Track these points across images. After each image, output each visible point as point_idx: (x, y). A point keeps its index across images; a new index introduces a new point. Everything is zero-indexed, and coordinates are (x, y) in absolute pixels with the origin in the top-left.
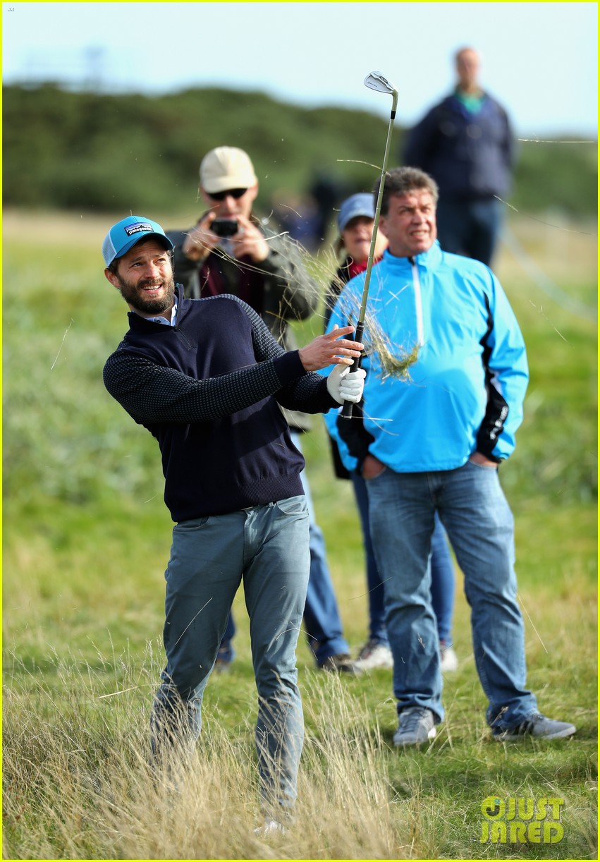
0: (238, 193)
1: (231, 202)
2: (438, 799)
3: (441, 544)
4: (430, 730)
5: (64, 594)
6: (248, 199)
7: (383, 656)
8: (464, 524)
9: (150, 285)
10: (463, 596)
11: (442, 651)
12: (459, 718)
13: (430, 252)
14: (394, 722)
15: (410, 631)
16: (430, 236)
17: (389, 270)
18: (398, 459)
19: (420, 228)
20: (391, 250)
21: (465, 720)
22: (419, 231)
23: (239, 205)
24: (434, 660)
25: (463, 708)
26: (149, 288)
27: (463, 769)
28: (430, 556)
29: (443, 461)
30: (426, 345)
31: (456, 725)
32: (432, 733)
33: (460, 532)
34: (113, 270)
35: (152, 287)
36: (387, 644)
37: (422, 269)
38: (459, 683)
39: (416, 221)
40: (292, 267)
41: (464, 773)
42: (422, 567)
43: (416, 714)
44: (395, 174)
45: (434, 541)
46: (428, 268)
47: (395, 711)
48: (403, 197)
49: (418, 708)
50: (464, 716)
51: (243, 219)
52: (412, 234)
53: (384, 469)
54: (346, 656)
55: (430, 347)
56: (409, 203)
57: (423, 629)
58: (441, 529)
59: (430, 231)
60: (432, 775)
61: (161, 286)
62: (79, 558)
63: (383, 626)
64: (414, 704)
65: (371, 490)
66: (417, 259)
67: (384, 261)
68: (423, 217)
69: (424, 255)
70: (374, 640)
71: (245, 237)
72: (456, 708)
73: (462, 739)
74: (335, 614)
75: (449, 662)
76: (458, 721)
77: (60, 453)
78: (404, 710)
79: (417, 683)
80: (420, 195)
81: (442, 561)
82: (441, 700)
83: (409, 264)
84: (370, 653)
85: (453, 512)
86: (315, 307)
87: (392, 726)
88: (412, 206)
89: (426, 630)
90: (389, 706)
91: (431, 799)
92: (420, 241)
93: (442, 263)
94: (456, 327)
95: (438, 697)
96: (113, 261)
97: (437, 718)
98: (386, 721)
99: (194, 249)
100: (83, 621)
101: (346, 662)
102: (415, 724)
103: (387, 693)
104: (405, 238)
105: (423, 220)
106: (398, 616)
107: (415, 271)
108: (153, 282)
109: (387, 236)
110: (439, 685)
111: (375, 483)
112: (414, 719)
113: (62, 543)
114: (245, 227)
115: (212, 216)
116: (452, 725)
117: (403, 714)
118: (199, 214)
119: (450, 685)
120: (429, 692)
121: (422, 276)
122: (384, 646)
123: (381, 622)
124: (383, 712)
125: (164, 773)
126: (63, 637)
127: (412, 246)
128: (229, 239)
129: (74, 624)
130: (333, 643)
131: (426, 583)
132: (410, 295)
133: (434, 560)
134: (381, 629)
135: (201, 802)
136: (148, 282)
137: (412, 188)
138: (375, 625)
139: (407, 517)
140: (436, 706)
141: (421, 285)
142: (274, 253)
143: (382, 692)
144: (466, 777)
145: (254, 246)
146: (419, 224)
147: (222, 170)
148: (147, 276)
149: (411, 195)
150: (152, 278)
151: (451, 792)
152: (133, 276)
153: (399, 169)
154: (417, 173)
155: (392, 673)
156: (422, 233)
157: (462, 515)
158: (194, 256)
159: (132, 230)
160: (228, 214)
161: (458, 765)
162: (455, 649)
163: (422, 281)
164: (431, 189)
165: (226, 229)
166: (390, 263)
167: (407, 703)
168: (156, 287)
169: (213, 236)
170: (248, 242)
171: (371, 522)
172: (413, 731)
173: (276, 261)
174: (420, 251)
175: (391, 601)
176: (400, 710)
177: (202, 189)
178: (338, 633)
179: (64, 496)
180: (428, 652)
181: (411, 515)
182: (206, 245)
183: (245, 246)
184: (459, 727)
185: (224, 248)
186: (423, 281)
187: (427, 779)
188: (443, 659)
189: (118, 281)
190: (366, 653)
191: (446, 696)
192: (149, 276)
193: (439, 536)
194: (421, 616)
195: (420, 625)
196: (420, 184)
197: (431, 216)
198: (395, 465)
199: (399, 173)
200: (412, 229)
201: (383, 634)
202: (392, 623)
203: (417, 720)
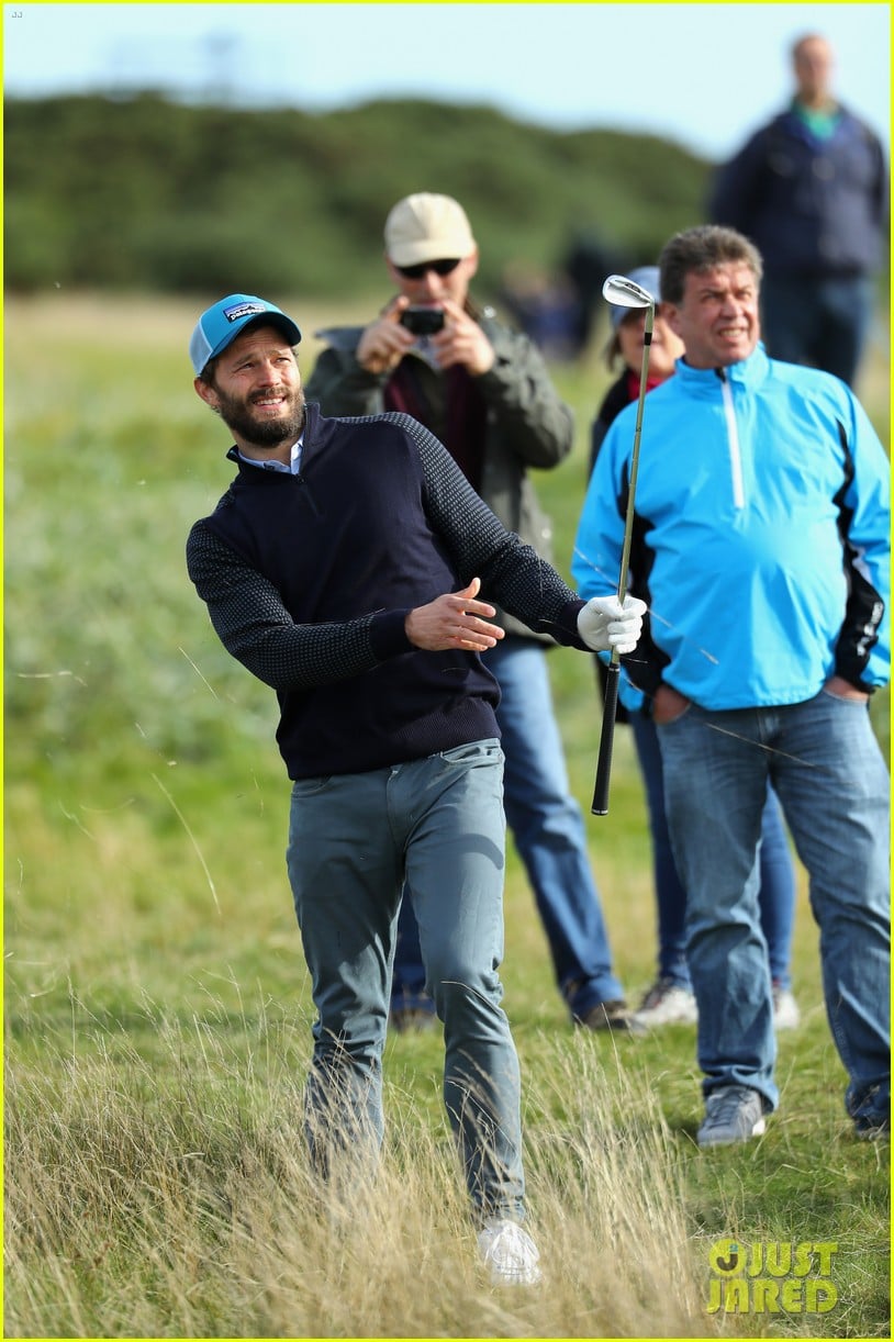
0: (445, 267)
1: (434, 281)
2: (768, 1233)
3: (774, 826)
4: (756, 1121)
5: (173, 905)
6: (461, 276)
7: (682, 1005)
8: (812, 793)
9: (268, 398)
10: (809, 908)
11: (775, 997)
12: (801, 1104)
13: (750, 360)
14: (697, 1110)
15: (725, 965)
16: (749, 337)
17: (684, 390)
18: (707, 689)
19: (733, 324)
20: (689, 359)
21: (811, 1106)
22: (732, 329)
23: (447, 286)
24: (764, 1011)
25: (809, 1087)
26: (266, 402)
27: (808, 1184)
28: (759, 846)
29: (781, 691)
30: (748, 506)
31: (797, 1115)
32: (760, 1128)
33: (806, 805)
34: (207, 379)
35: (270, 402)
36: (689, 987)
37: (738, 387)
38: (801, 1048)
39: (727, 313)
40: (532, 383)
41: (810, 1191)
42: (746, 863)
43: (734, 1097)
44: (693, 238)
45: (765, 822)
46: (747, 386)
47: (699, 1093)
48: (706, 275)
49: (737, 1088)
50: (810, 1101)
51: (453, 308)
52: (720, 333)
53: (688, 707)
54: (620, 1004)
55: (754, 508)
56: (716, 285)
57: (747, 961)
58: (774, 803)
59: (749, 329)
60: (759, 1195)
61: (284, 399)
62: (196, 847)
63: (683, 958)
64: (731, 1082)
65: (666, 742)
66: (730, 372)
67: (677, 377)
68: (738, 306)
69: (740, 365)
70: (667, 978)
71: (457, 335)
72: (797, 1088)
73: (807, 1137)
74: (600, 938)
75: (787, 1015)
76: (800, 1108)
77: (165, 681)
78: (714, 1090)
79: (736, 1049)
80: (734, 272)
81: (775, 853)
82: (773, 1075)
83: (716, 380)
84: (659, 1001)
85: (796, 773)
86: (567, 448)
87: (693, 1116)
88: (721, 289)
89: (750, 962)
90: (689, 1084)
91: (756, 1233)
92: (734, 345)
93: (770, 376)
94: (796, 477)
95: (769, 1071)
96: (208, 364)
97: (767, 1104)
98: (685, 1108)
99: (375, 355)
100: (200, 948)
101: (619, 1014)
102: (732, 1113)
103: (687, 1064)
104: (710, 340)
105: (739, 312)
106: (706, 942)
107: (726, 390)
108: (272, 392)
109: (681, 336)
110: (771, 1050)
111: (672, 729)
112: (730, 1106)
113: (168, 825)
114: (456, 320)
115: (404, 302)
116: (791, 1114)
117: (712, 1098)
118: (383, 302)
119: (786, 1051)
120: (754, 1061)
121: (738, 399)
122: (682, 989)
123: (680, 951)
124: (680, 1094)
125: (332, 1191)
126: (169, 973)
127: (721, 353)
128: (432, 339)
129: (188, 953)
130: (597, 984)
131: (752, 888)
132: (721, 429)
133: (764, 851)
134: (677, 962)
135: (390, 1238)
136: (263, 392)
137: (720, 260)
138: (668, 956)
139: (724, 783)
140: (766, 1084)
141: (736, 412)
142: (502, 362)
143: (678, 1061)
144: (813, 1198)
145: (470, 350)
146: (732, 318)
147: (421, 231)
148: (261, 383)
149: (719, 272)
150: (269, 385)
151: (788, 1221)
152: (239, 385)
153: (700, 229)
154: (729, 235)
155: (695, 1031)
156: (737, 332)
157: (810, 778)
158: (376, 367)
159: (235, 313)
160: (430, 299)
161: (800, 1179)
162: (796, 994)
163: (738, 406)
164: (751, 260)
165: (425, 322)
166: (686, 379)
167: (720, 1079)
168: (277, 401)
169: (406, 335)
170: (460, 343)
171: (667, 793)
172: (728, 1124)
173: (506, 374)
174: (734, 361)
175: (696, 917)
176: (708, 1090)
177: (387, 260)
178: (605, 968)
179: (170, 749)
180: (754, 999)
181: (731, 780)
182: (392, 350)
183: (457, 350)
184: (801, 1118)
185: (423, 355)
186: (741, 405)
187: (751, 1201)
188: (777, 1010)
189: (216, 395)
190: (653, 998)
191: (783, 1069)
192: (265, 382)
193: (771, 814)
194: (743, 943)
195: (741, 956)
196: (734, 253)
197: (752, 306)
198: (704, 698)
199: (700, 235)
200: (721, 325)
201: (683, 969)
202: (697, 953)
203: (735, 1107)
